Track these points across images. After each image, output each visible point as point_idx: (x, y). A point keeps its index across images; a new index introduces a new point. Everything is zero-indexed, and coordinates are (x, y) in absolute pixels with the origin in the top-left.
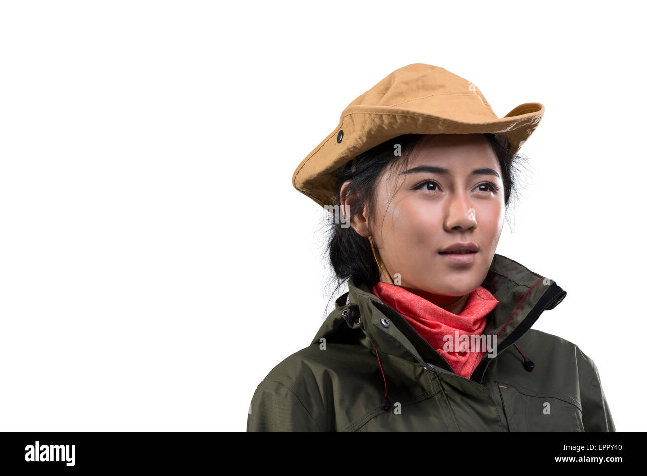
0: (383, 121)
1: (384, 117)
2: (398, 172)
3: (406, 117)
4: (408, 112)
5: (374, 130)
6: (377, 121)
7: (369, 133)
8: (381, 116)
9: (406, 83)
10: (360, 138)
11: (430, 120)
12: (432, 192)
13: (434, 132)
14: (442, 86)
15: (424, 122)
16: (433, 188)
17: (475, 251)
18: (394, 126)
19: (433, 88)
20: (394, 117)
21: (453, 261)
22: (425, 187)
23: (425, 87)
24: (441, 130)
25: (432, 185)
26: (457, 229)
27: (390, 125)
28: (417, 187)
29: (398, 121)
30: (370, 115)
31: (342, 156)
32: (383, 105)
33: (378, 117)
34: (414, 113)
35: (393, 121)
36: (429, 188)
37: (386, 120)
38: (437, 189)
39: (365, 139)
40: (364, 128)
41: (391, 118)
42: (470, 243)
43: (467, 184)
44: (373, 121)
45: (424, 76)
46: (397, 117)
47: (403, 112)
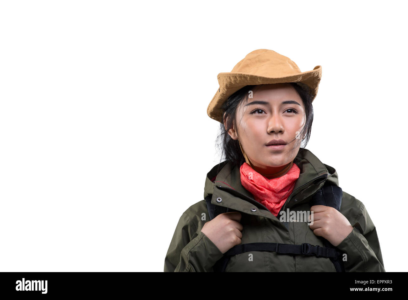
0: (231, 80)
1: (231, 77)
2: (244, 105)
3: (241, 77)
4: (241, 75)
5: (228, 84)
6: (228, 79)
7: (226, 86)
8: (230, 77)
9: (250, 60)
10: (224, 89)
11: (253, 78)
12: (260, 115)
13: (257, 83)
14: (268, 60)
15: (250, 78)
16: (261, 113)
17: (285, 144)
18: (237, 82)
19: (263, 61)
20: (236, 77)
21: (272, 149)
22: (257, 113)
23: (260, 61)
24: (260, 82)
25: (260, 111)
26: (272, 132)
27: (235, 81)
28: (253, 112)
29: (238, 79)
30: (225, 77)
31: (219, 99)
32: (238, 72)
33: (229, 77)
34: (244, 75)
35: (236, 79)
36: (259, 112)
37: (233, 79)
38: (263, 113)
39: (226, 90)
40: (223, 84)
41: (234, 78)
42: (280, 140)
43: (280, 109)
44: (227, 80)
45: (259, 55)
46: (237, 77)
47: (239, 75)
